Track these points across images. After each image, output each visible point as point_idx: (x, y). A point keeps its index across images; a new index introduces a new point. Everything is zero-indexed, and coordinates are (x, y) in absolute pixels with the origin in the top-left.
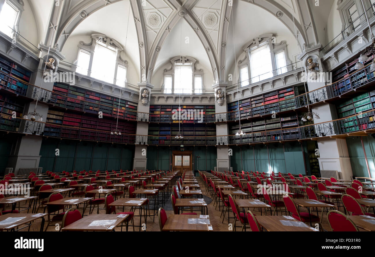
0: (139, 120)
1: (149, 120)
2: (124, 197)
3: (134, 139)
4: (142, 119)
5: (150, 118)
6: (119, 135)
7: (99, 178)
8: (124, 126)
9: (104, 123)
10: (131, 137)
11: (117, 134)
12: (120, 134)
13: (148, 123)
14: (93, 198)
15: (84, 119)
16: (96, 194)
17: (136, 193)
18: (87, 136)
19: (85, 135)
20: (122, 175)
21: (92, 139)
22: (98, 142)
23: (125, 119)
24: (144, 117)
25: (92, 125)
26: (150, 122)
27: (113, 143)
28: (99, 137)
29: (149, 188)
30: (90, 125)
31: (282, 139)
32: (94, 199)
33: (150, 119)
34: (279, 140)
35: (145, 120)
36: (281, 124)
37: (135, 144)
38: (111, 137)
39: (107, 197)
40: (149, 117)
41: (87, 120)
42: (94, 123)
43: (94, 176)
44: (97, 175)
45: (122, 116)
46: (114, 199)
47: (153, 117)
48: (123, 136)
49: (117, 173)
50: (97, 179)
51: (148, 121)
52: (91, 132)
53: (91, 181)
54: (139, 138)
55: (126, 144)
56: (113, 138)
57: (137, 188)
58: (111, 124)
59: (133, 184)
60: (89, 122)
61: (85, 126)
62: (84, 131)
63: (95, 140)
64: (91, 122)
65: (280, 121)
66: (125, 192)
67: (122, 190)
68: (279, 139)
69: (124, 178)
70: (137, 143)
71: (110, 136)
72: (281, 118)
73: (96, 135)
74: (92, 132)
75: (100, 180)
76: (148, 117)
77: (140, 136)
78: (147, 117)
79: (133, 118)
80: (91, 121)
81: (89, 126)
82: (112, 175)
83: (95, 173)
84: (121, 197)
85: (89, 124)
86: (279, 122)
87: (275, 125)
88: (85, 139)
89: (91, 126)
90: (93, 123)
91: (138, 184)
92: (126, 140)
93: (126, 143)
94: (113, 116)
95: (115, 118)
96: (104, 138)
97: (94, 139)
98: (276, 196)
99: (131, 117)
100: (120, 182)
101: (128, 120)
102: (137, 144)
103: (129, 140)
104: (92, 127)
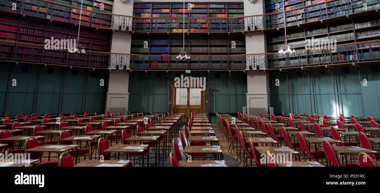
0: (115, 27)
1: (133, 28)
2: (91, 159)
3: (106, 60)
4: (120, 27)
5: (135, 24)
6: (82, 54)
7: (48, 127)
8: (90, 38)
9: (57, 33)
10: (102, 56)
11: (79, 53)
12: (83, 51)
13: (131, 32)
14: (38, 161)
15: (22, 27)
16: (43, 153)
17: (111, 152)
18: (29, 55)
19: (24, 54)
20: (87, 121)
21: (37, 61)
22: (46, 65)
23: (92, 26)
24: (124, 23)
25: (36, 36)
26: (133, 32)
27: (71, 67)
28: (48, 57)
29: (133, 143)
30: (33, 36)
31: (357, 59)
32: (41, 161)
33: (135, 27)
34: (351, 61)
35: (125, 28)
36: (356, 35)
37: (109, 68)
38: (68, 57)
39: (62, 158)
40: (133, 24)
41: (28, 28)
42: (40, 32)
43: (40, 123)
44: (44, 121)
45: (88, 22)
46: (74, 161)
47: (139, 23)
48: (88, 55)
49: (78, 118)
50: (45, 129)
51: (130, 29)
52: (35, 49)
53: (35, 132)
54: (115, 59)
55: (94, 69)
56: (72, 59)
57: (113, 144)
58: (69, 34)
59: (106, 136)
60: (31, 32)
61: (25, 38)
62: (22, 48)
63: (41, 62)
64: (35, 31)
65: (353, 29)
66: (92, 149)
67: (86, 147)
68: (351, 59)
69: (90, 126)
70: (112, 67)
71: (66, 56)
72: (354, 23)
73: (43, 55)
74: (37, 49)
75: (50, 129)
76: (131, 23)
77: (118, 55)
78: (129, 23)
79: (105, 25)
80: (34, 29)
81: (31, 39)
82: (70, 122)
83: (42, 118)
84: (85, 159)
85: (31, 35)
86: (352, 31)
87: (344, 35)
88: (25, 60)
89: (34, 38)
90: (37, 33)
91: (114, 136)
92: (94, 61)
93: (94, 67)
94: (71, 22)
95: (76, 25)
96: (56, 58)
97: (39, 61)
98: (346, 155)
99: (101, 23)
100: (84, 132)
101: (97, 28)
102: (112, 69)
103: (99, 62)
104: (35, 40)
